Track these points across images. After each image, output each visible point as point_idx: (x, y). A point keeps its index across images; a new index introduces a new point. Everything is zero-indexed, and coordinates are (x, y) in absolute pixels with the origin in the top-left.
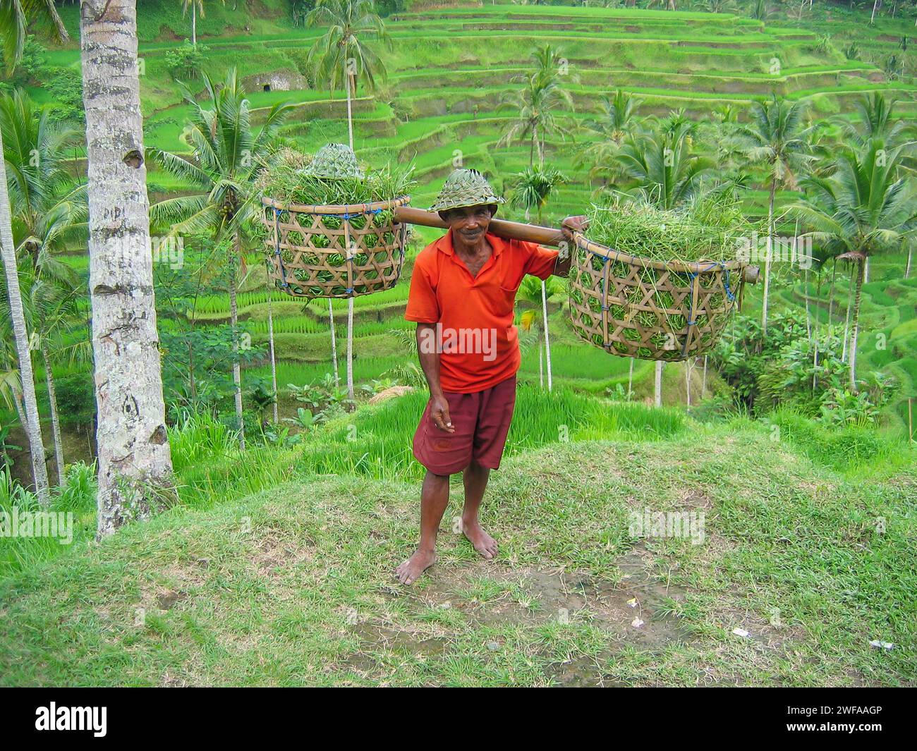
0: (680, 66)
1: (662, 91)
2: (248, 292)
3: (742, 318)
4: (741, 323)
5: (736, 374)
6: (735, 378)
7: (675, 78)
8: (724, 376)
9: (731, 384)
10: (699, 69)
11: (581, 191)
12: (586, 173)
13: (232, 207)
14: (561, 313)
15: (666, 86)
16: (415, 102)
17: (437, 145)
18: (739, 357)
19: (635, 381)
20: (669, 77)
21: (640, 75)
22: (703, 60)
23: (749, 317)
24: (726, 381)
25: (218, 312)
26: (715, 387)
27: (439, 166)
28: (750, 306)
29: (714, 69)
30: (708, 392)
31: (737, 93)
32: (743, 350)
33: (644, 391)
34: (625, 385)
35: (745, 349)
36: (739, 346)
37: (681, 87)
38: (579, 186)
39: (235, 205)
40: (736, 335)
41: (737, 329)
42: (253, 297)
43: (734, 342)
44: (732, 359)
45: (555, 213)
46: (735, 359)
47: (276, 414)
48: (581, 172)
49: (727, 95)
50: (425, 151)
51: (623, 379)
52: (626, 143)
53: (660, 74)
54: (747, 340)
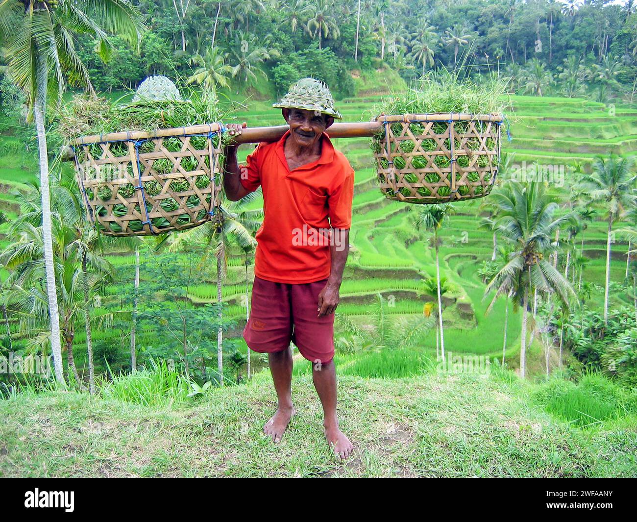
0: (545, 135)
1: (532, 151)
2: (235, 285)
3: (589, 313)
4: (589, 317)
5: (584, 353)
6: (584, 356)
7: (542, 143)
8: (576, 355)
9: (581, 360)
10: (558, 136)
11: (474, 221)
12: (477, 208)
13: (221, 224)
14: (455, 306)
15: (535, 148)
16: (359, 158)
17: (373, 188)
18: (586, 341)
19: (508, 356)
20: (537, 142)
21: (516, 140)
22: (562, 130)
23: (594, 312)
24: (577, 358)
25: (213, 298)
26: (568, 362)
27: (374, 202)
28: (596, 304)
29: (569, 137)
30: (563, 366)
31: (586, 153)
32: (590, 336)
33: (515, 364)
34: (500, 359)
35: (592, 336)
36: (587, 333)
37: (546, 149)
38: (472, 217)
39: (223, 222)
40: (584, 325)
41: (585, 321)
42: (238, 288)
43: (583, 330)
44: (582, 342)
45: (455, 236)
46: (584, 342)
47: (249, 371)
48: (473, 207)
49: (578, 155)
50: (365, 191)
51: (499, 355)
52: (505, 186)
53: (531, 139)
54: (593, 328)
